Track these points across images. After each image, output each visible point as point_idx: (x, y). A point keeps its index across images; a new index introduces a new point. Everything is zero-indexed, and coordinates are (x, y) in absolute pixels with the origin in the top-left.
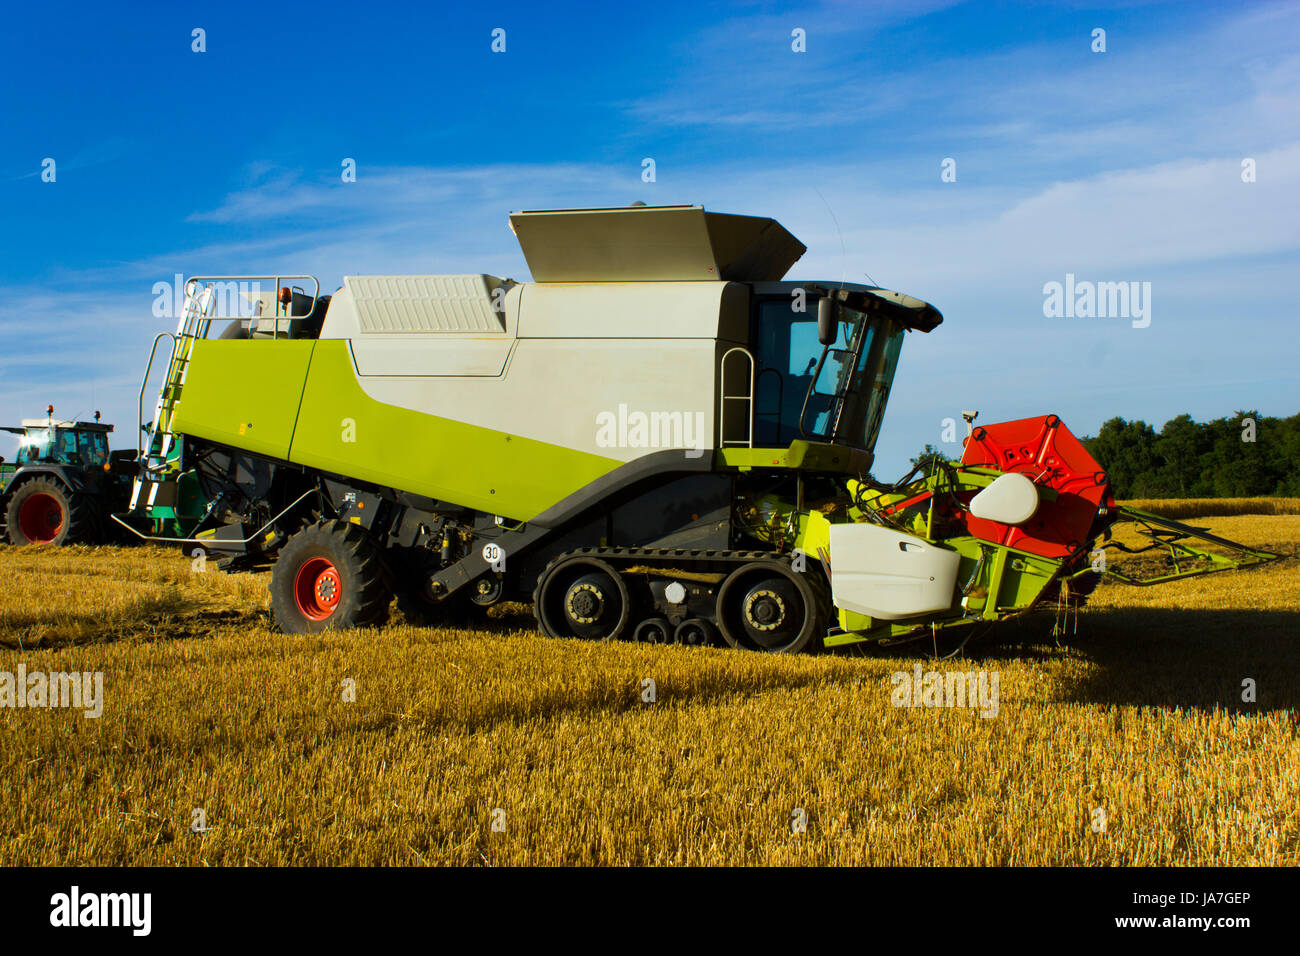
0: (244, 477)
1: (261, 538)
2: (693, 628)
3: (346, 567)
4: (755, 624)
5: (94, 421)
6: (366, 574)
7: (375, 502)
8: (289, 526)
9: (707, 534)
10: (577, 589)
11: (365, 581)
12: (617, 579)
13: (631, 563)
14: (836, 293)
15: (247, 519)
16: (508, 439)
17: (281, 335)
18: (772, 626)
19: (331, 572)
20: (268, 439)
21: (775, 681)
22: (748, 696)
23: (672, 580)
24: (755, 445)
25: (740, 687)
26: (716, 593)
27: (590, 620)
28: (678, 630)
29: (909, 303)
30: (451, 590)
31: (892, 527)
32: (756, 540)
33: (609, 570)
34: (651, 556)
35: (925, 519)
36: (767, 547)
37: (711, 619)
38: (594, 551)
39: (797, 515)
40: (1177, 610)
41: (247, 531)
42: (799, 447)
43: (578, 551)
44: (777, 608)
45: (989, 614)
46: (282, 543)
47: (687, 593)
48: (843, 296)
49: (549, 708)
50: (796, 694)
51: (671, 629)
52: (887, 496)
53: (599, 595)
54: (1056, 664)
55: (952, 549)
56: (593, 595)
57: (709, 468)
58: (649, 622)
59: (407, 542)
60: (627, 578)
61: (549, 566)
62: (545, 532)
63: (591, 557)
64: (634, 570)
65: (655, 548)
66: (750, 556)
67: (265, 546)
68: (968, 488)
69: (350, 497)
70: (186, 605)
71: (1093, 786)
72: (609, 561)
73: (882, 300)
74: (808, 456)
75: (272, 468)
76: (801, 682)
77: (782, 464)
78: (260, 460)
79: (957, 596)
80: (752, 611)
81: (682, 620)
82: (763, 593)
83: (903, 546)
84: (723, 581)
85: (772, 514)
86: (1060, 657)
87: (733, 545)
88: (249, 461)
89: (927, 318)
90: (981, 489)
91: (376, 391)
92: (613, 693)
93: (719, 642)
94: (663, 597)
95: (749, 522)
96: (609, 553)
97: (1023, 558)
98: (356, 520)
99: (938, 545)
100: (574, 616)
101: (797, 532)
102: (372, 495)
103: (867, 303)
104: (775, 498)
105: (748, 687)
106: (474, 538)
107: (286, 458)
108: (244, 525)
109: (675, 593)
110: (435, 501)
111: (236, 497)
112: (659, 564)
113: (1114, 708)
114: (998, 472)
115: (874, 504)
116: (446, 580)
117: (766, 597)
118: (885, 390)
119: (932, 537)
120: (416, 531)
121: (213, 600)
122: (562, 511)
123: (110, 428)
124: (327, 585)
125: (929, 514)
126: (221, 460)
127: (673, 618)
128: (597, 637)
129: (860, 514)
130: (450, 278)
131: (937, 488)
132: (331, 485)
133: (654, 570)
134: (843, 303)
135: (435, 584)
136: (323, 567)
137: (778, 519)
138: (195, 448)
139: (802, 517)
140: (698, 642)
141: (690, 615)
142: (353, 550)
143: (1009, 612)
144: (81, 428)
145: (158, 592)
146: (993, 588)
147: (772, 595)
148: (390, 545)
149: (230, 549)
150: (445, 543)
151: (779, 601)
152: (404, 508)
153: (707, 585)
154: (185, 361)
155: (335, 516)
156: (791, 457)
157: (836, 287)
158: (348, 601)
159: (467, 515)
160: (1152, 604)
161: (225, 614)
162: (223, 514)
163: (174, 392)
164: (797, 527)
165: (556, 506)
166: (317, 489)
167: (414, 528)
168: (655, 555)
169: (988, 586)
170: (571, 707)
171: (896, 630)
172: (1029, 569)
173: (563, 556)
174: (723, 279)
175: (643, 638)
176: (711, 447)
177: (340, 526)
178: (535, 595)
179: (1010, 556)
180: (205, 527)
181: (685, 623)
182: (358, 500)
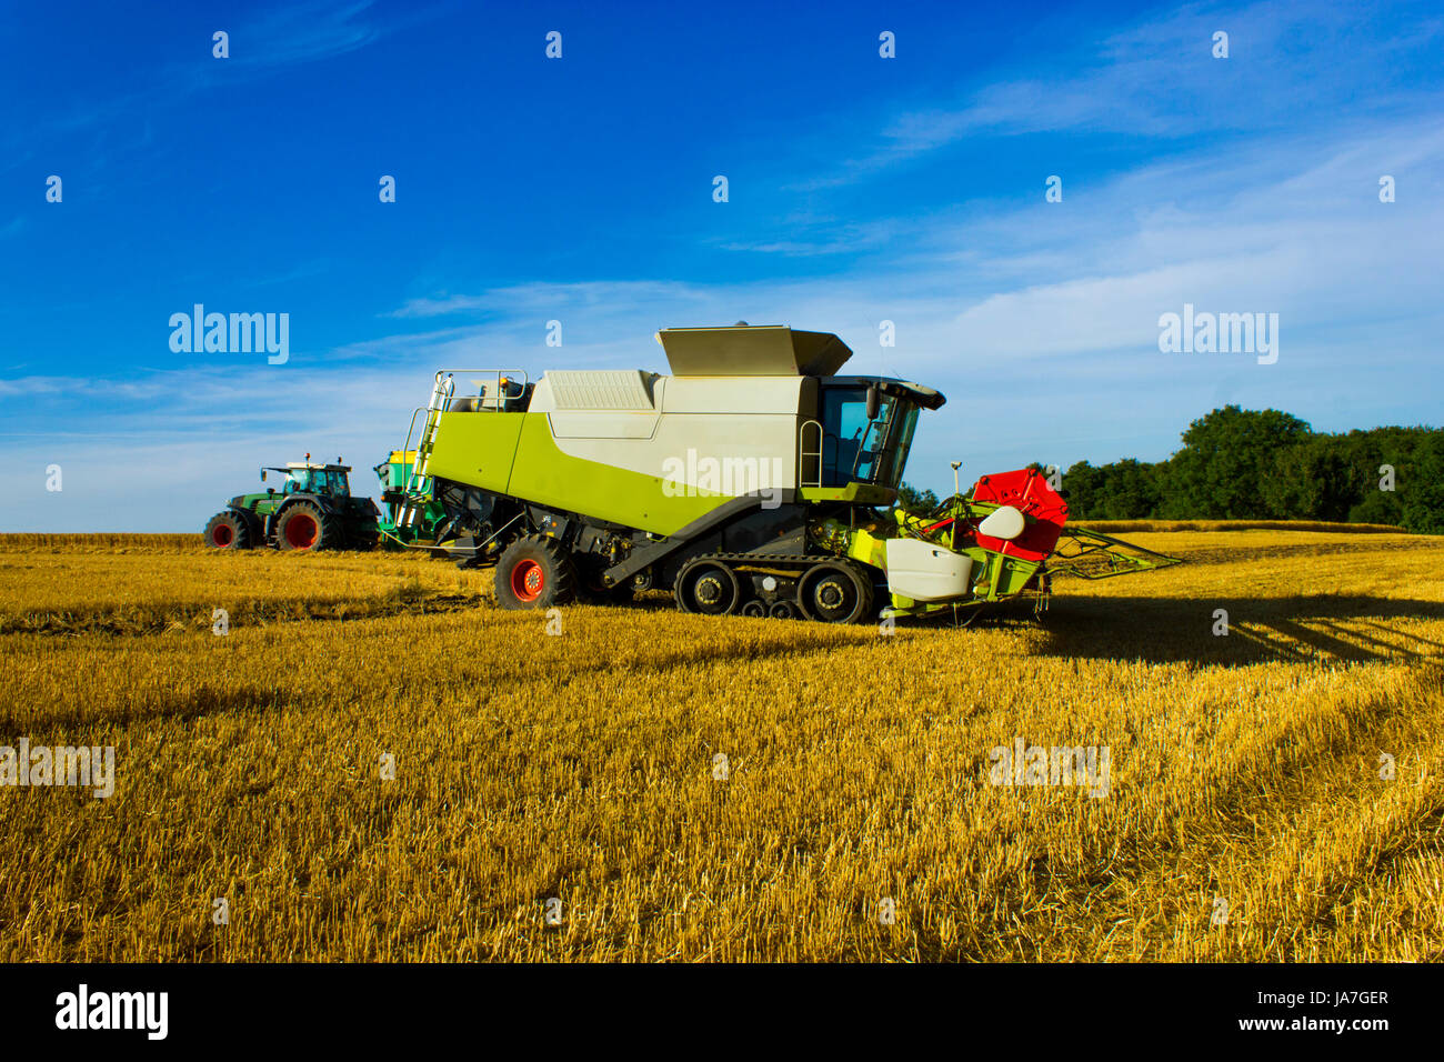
0: (474, 505)
1: (486, 546)
2: (781, 607)
3: (548, 566)
4: (824, 605)
5: (337, 464)
6: (561, 570)
7: (563, 523)
8: (505, 539)
9: (790, 545)
10: (704, 581)
11: (560, 574)
12: (730, 574)
13: (739, 564)
14: (878, 384)
15: (477, 533)
16: (657, 481)
17: (500, 409)
18: (835, 606)
19: (536, 569)
20: (493, 479)
21: (844, 641)
22: (829, 651)
23: (768, 575)
24: (823, 486)
25: (823, 645)
26: (797, 584)
27: (712, 602)
28: (772, 608)
29: (925, 391)
30: (617, 581)
31: (928, 541)
32: (822, 548)
33: (726, 568)
34: (753, 559)
35: (949, 536)
36: (830, 553)
37: (794, 601)
38: (715, 556)
39: (849, 532)
40: (1095, 597)
41: (477, 541)
42: (853, 487)
43: (704, 556)
44: (838, 594)
45: (992, 598)
46: (502, 549)
47: (778, 584)
48: (884, 387)
49: (707, 657)
50: (861, 649)
51: (767, 608)
52: (924, 521)
53: (718, 585)
54: (1022, 631)
55: (968, 555)
56: (714, 585)
57: (792, 501)
58: (752, 603)
59: (585, 549)
60: (737, 574)
61: (685, 566)
62: (682, 542)
63: (713, 559)
64: (742, 568)
65: (757, 553)
66: (820, 559)
67: (488, 551)
68: (978, 516)
69: (547, 519)
70: (425, 592)
71: (1069, 706)
72: (725, 562)
73: (908, 389)
74: (858, 493)
75: (493, 499)
76: (861, 642)
77: (841, 499)
78: (485, 494)
79: (970, 585)
80: (822, 596)
81: (774, 602)
82: (829, 584)
83: (935, 553)
84: (802, 576)
85: (833, 532)
86: (1025, 627)
87: (808, 552)
88: (478, 495)
89: (936, 401)
90: (986, 516)
91: (567, 448)
92: (743, 648)
93: (799, 616)
94: (761, 587)
95: (817, 537)
96: (725, 557)
97: (1013, 561)
98: (551, 534)
99: (959, 553)
100: (701, 599)
101: (850, 544)
102: (562, 518)
103: (898, 391)
104: (835, 521)
105: (830, 645)
106: (632, 547)
107: (504, 492)
108: (474, 538)
109: (769, 584)
110: (606, 522)
111: (468, 519)
112: (758, 564)
113: (1071, 661)
114: (997, 506)
115: (916, 526)
116: (614, 575)
117: (830, 587)
118: (907, 448)
119: (954, 547)
120: (591, 542)
121: (440, 588)
122: (693, 528)
123: (349, 469)
124: (533, 578)
125: (952, 533)
126: (457, 493)
127: (768, 600)
128: (718, 613)
129: (906, 532)
130: (617, 373)
131: (958, 516)
132: (534, 511)
133: (755, 569)
134: (883, 391)
135: (607, 577)
136: (529, 566)
137: (837, 535)
138: (441, 485)
139: (853, 534)
140: (785, 616)
141: (779, 599)
142: (553, 554)
143: (1004, 596)
144: (329, 469)
145: (406, 583)
146: (994, 580)
147: (835, 585)
148: (574, 551)
149: (464, 554)
150: (613, 550)
151: (839, 589)
152: (583, 526)
153: (792, 579)
154: (433, 426)
155: (537, 532)
156: (847, 493)
157: (878, 380)
158: (549, 589)
159: (628, 532)
160: (1078, 593)
161: (454, 598)
162: (459, 530)
163: (427, 447)
164: (849, 540)
165: (689, 526)
166: (523, 513)
167: (591, 540)
168: (756, 558)
169: (990, 579)
170: (718, 656)
171: (930, 608)
172: (1018, 568)
173: (694, 559)
174: (801, 374)
175: (748, 613)
176: (794, 487)
177: (543, 538)
178: (675, 585)
179: (1006, 560)
180: (447, 538)
181: (777, 604)
182: (552, 521)
